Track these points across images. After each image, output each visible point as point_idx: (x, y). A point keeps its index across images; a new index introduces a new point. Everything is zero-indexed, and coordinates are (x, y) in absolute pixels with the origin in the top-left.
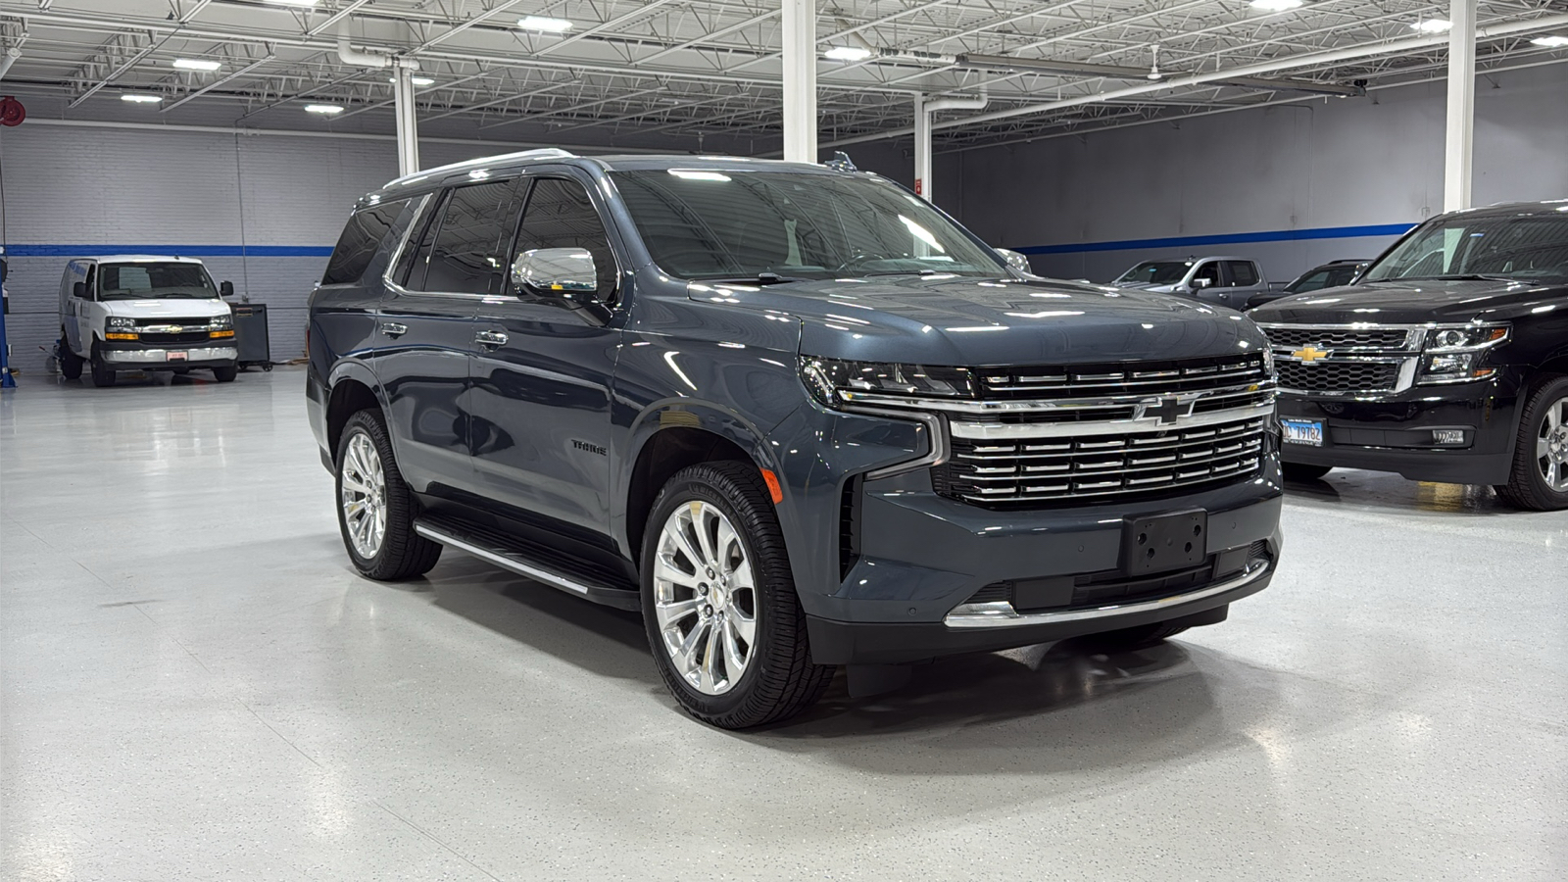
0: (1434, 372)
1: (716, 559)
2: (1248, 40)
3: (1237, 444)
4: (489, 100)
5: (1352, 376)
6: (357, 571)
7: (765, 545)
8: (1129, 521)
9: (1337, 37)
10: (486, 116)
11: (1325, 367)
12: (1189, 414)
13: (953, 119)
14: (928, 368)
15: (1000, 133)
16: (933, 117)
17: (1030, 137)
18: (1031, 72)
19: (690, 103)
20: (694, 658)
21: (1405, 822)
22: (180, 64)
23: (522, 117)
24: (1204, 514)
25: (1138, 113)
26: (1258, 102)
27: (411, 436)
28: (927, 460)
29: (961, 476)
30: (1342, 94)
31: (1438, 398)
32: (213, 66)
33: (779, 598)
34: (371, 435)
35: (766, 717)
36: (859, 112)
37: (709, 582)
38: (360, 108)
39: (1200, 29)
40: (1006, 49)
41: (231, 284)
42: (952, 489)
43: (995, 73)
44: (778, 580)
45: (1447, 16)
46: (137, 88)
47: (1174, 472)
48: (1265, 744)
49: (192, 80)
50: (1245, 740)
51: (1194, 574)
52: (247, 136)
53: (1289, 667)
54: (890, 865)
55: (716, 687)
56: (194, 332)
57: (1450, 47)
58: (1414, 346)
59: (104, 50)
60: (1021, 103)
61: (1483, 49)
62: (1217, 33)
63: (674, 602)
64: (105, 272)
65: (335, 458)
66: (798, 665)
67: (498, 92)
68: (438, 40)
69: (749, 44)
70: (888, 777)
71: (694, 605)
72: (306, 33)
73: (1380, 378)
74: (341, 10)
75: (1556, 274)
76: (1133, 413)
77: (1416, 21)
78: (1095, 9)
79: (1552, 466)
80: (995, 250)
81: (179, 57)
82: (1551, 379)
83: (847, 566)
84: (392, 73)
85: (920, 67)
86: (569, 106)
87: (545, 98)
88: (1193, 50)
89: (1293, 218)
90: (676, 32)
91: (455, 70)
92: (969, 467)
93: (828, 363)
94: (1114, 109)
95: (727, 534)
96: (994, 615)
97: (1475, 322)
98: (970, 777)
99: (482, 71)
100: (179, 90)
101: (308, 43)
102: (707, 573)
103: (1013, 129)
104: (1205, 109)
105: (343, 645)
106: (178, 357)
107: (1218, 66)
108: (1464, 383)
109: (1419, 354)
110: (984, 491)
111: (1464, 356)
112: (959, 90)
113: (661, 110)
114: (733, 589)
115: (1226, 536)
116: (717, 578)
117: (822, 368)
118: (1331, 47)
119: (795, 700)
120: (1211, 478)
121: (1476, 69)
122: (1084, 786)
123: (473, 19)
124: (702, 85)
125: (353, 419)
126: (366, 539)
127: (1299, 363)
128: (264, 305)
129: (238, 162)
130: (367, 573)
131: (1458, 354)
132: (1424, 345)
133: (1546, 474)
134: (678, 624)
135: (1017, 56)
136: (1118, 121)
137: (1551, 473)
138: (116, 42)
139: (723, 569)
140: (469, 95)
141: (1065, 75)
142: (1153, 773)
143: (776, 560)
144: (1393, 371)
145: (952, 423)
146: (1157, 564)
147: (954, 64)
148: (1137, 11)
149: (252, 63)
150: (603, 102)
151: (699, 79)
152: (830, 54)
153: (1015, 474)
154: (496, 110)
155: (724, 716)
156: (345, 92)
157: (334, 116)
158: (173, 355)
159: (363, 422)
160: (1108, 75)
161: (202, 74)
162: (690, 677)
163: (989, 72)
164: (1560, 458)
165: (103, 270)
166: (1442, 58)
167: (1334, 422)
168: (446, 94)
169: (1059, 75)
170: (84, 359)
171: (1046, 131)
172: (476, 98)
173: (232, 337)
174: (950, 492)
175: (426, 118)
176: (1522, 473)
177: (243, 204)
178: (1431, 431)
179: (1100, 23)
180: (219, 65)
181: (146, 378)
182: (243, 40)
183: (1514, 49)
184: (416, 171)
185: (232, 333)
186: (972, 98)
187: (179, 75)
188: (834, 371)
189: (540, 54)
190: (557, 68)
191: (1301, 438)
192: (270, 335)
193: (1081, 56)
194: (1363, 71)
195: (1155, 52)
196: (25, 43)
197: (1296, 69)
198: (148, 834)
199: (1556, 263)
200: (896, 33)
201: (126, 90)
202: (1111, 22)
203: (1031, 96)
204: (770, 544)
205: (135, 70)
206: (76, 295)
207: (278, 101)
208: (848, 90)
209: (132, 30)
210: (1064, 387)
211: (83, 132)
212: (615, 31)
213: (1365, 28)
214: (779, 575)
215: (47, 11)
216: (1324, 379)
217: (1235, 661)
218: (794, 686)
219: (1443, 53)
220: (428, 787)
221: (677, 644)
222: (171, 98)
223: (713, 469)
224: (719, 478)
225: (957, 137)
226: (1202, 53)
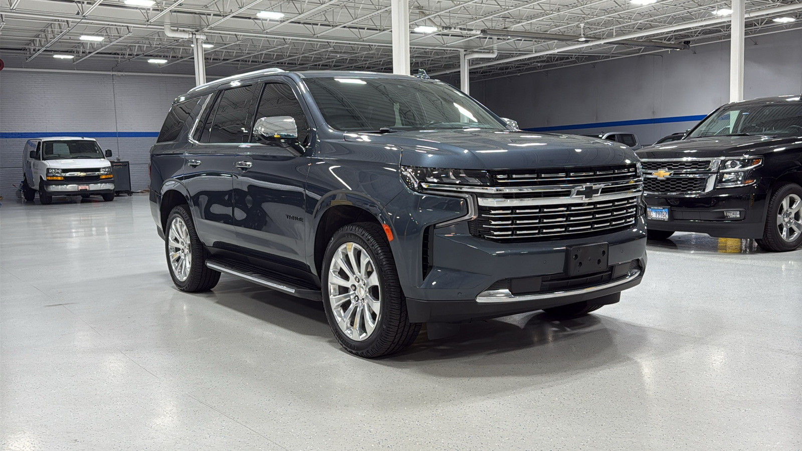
0: (725, 182)
1: (360, 272)
2: (629, 21)
3: (623, 210)
4: (242, 56)
5: (683, 185)
6: (177, 288)
7: (384, 263)
8: (569, 248)
9: (675, 19)
10: (241, 64)
11: (669, 180)
12: (599, 194)
13: (479, 63)
14: (467, 171)
15: (504, 71)
16: (469, 63)
17: (519, 73)
18: (519, 38)
19: (345, 56)
20: (349, 323)
21: (710, 395)
22: (83, 38)
23: (259, 64)
24: (607, 245)
25: (574, 59)
26: (635, 53)
27: (204, 218)
28: (467, 217)
29: (484, 226)
30: (677, 48)
31: (727, 195)
32: (100, 39)
33: (392, 290)
34: (183, 218)
35: (386, 351)
36: (432, 60)
37: (356, 284)
38: (176, 61)
39: (605, 15)
40: (506, 26)
41: (110, 151)
42: (479, 232)
43: (501, 39)
44: (391, 281)
45: (730, 8)
46: (61, 51)
47: (592, 224)
48: (639, 360)
49: (90, 47)
50: (629, 359)
51: (602, 276)
52: (118, 76)
53: (651, 325)
54: (449, 419)
55: (361, 337)
56: (92, 176)
57: (732, 23)
58: (714, 169)
59: (44, 31)
60: (514, 55)
61: (748, 24)
62: (614, 18)
63: (339, 294)
64: (46, 146)
65: (165, 231)
66: (402, 324)
67: (247, 52)
68: (215, 24)
69: (375, 25)
70: (448, 379)
71: (349, 296)
72: (148, 21)
73: (697, 185)
74: (166, 9)
75: (786, 132)
76: (570, 193)
77: (714, 10)
78: (551, 5)
79: (785, 229)
80: (501, 118)
81: (82, 34)
82: (784, 185)
83: (426, 272)
84: (192, 42)
85: (463, 36)
86: (284, 58)
87: (271, 55)
88: (601, 26)
89: (653, 113)
90: (338, 19)
91: (224, 40)
92: (487, 221)
93: (415, 169)
94: (562, 58)
95: (365, 259)
96: (502, 296)
97: (745, 156)
98: (490, 378)
99: (238, 40)
100: (83, 52)
101: (149, 26)
102: (356, 279)
103: (510, 69)
104: (608, 57)
105: (170, 322)
106: (84, 188)
107: (614, 34)
108: (740, 187)
109: (717, 173)
110: (495, 233)
111: (739, 173)
112: (482, 48)
113: (331, 60)
114: (369, 287)
115: (618, 257)
116: (361, 281)
117: (412, 172)
118: (671, 24)
119: (401, 342)
120: (611, 228)
121: (745, 35)
122: (547, 381)
123: (233, 13)
124: (351, 47)
125: (173, 210)
126: (181, 272)
127: (656, 179)
128: (128, 162)
129: (114, 89)
130: (182, 289)
131: (736, 173)
132: (719, 169)
133: (782, 233)
134: (341, 306)
135: (512, 30)
136: (564, 64)
137: (784, 233)
138: (50, 27)
139: (364, 277)
140: (232, 54)
141: (537, 40)
142: (582, 374)
143: (390, 271)
144: (704, 181)
145: (479, 199)
146: (583, 270)
147: (480, 34)
148: (573, 6)
149: (120, 37)
150: (301, 56)
151: (350, 44)
152: (417, 30)
153: (511, 224)
154: (246, 61)
155: (364, 351)
156: (168, 53)
157: (163, 65)
158: (81, 187)
159: (179, 211)
160: (559, 40)
161: (94, 44)
162: (347, 333)
163: (498, 39)
164: (789, 225)
165: (45, 144)
166: (728, 30)
167: (673, 209)
168: (220, 53)
169: (534, 40)
170: (35, 191)
171: (527, 70)
172: (235, 55)
173: (111, 178)
174: (478, 234)
175: (210, 65)
176: (769, 232)
177: (117, 111)
178: (723, 212)
179: (554, 12)
180: (103, 38)
181: (68, 199)
182: (116, 25)
183: (765, 24)
184: (204, 83)
185: (112, 176)
186: (489, 52)
187: (83, 44)
188: (419, 173)
189: (268, 31)
190: (277, 38)
191: (657, 217)
192: (131, 178)
193: (545, 30)
194: (688, 36)
195: (582, 27)
196: (3, 28)
197: (654, 35)
198: (71, 411)
199: (786, 127)
200: (450, 19)
201: (56, 52)
202: (560, 12)
203: (519, 51)
204: (387, 262)
205: (60, 42)
206: (31, 157)
207: (134, 57)
208: (426, 49)
209: (58, 21)
210: (535, 180)
211: (35, 74)
212: (306, 19)
213: (689, 14)
214: (392, 278)
215: (14, 11)
216: (669, 187)
217: (624, 323)
218: (400, 334)
219: (729, 27)
220: (214, 387)
221: (340, 316)
222: (79, 56)
223: (358, 226)
224: (361, 230)
225: (482, 73)
226: (606, 27)
